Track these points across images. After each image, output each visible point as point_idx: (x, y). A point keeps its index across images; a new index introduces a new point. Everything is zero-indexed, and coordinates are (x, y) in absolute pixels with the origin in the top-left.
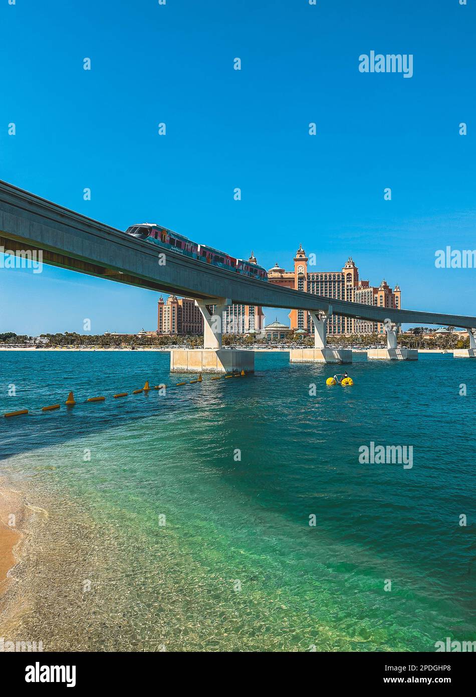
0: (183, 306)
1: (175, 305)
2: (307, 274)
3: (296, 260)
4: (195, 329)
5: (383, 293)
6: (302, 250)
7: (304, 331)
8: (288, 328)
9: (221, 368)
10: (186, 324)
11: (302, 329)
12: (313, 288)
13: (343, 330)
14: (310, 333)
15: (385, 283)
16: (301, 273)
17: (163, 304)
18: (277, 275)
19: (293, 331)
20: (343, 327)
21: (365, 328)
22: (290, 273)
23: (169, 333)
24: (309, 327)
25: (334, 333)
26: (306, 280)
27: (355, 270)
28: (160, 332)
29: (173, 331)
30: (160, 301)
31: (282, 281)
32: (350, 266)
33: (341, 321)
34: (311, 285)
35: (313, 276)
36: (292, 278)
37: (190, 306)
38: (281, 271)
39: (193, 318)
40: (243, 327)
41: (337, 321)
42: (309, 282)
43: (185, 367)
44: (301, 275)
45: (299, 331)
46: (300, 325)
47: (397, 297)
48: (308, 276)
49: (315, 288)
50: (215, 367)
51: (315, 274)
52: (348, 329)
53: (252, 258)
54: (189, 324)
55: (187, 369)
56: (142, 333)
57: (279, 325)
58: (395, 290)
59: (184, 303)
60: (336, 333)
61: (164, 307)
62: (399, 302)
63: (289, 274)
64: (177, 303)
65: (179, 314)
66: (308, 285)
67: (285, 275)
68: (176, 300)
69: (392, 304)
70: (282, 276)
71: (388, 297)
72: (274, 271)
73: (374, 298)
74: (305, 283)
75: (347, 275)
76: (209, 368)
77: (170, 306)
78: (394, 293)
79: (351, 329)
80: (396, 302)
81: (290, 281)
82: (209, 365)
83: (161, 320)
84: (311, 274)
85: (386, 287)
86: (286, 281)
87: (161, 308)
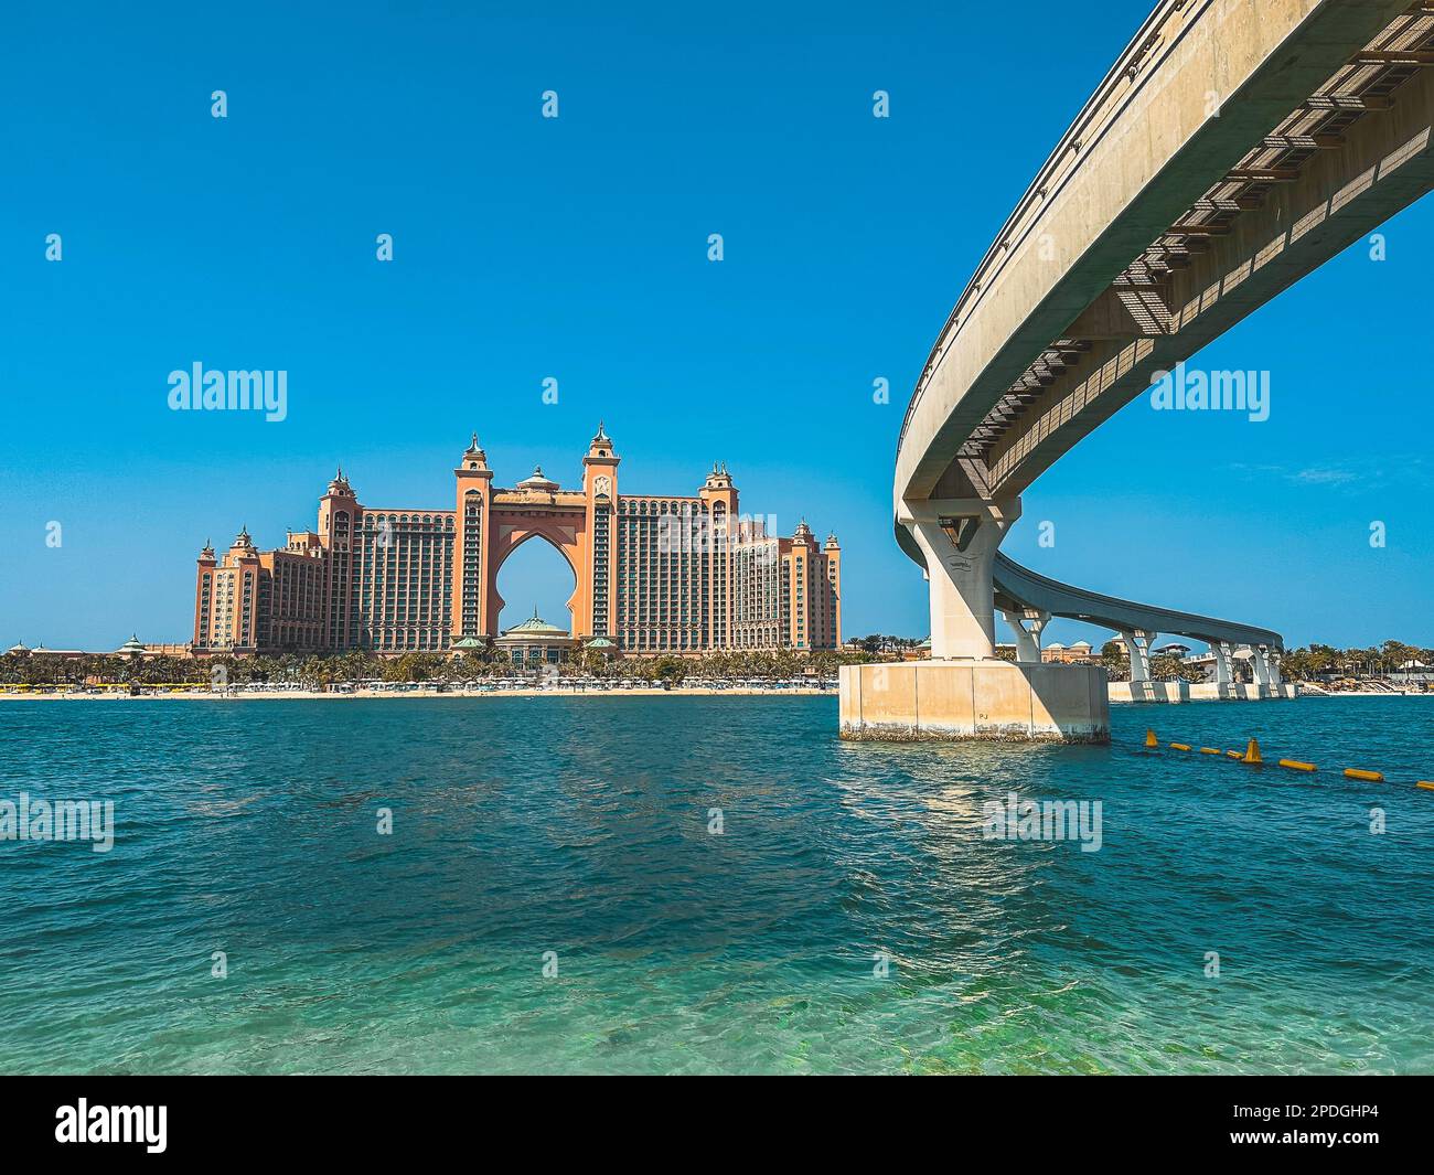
0: (276, 572)
1: (253, 569)
2: (619, 497)
3: (591, 462)
4: (308, 639)
5: (802, 552)
6: (605, 438)
7: (607, 643)
8: (567, 634)
9: (1044, 724)
10: (281, 623)
11: (605, 638)
12: (632, 533)
13: (705, 639)
14: (623, 647)
15: (806, 528)
16: (602, 496)
17: (213, 564)
18: (542, 497)
19: (580, 643)
20: (705, 633)
21: (760, 637)
22: (575, 494)
23: (228, 648)
24: (621, 632)
25: (684, 647)
26: (613, 513)
27: (734, 493)
28: (203, 644)
29: (245, 643)
30: (205, 558)
31: (554, 514)
32: (720, 484)
33: (700, 619)
34: (627, 526)
35: (632, 504)
36: (580, 507)
37: (294, 574)
38: (551, 489)
39: (301, 606)
40: (446, 632)
41: (689, 619)
42: (621, 519)
43: (907, 721)
44: (603, 501)
45: (597, 643)
46: (600, 630)
47: (832, 563)
48: (621, 504)
49: (638, 533)
50: (1026, 722)
51: (639, 500)
52: (716, 639)
53: (473, 449)
54: (290, 623)
55: (916, 729)
56: (130, 650)
57: (542, 628)
58: (829, 546)
59: (277, 564)
60: (688, 649)
61: (216, 573)
62: (837, 574)
63: (571, 497)
64: (257, 562)
65: (263, 594)
66: (621, 526)
67: (560, 499)
68: (257, 555)
69: (822, 577)
70: (553, 500)
71: (813, 562)
72: (533, 488)
73: (780, 564)
74: (613, 521)
75: (715, 505)
76: (1003, 722)
77: (237, 573)
78: (826, 553)
79: (723, 639)
80: (829, 574)
81: (573, 515)
82: (999, 712)
83: (204, 610)
84: (628, 500)
85: (808, 537)
86: (563, 514)
87: (206, 577)
